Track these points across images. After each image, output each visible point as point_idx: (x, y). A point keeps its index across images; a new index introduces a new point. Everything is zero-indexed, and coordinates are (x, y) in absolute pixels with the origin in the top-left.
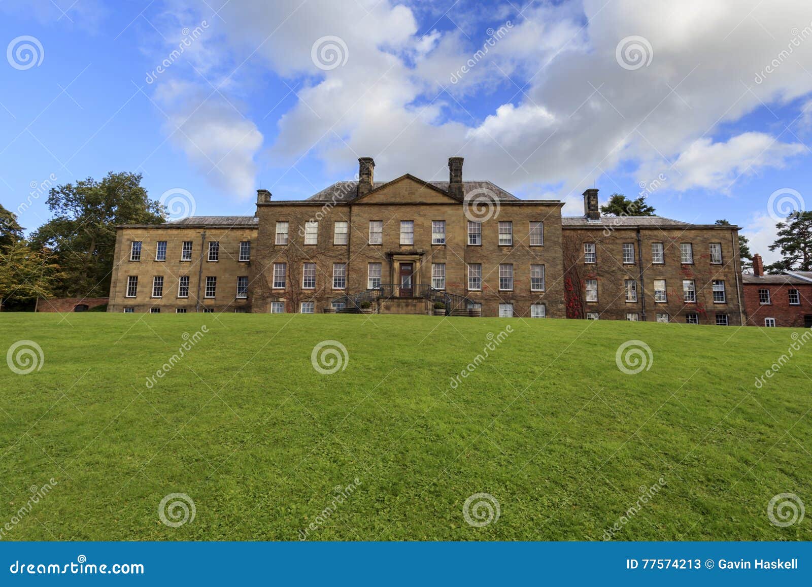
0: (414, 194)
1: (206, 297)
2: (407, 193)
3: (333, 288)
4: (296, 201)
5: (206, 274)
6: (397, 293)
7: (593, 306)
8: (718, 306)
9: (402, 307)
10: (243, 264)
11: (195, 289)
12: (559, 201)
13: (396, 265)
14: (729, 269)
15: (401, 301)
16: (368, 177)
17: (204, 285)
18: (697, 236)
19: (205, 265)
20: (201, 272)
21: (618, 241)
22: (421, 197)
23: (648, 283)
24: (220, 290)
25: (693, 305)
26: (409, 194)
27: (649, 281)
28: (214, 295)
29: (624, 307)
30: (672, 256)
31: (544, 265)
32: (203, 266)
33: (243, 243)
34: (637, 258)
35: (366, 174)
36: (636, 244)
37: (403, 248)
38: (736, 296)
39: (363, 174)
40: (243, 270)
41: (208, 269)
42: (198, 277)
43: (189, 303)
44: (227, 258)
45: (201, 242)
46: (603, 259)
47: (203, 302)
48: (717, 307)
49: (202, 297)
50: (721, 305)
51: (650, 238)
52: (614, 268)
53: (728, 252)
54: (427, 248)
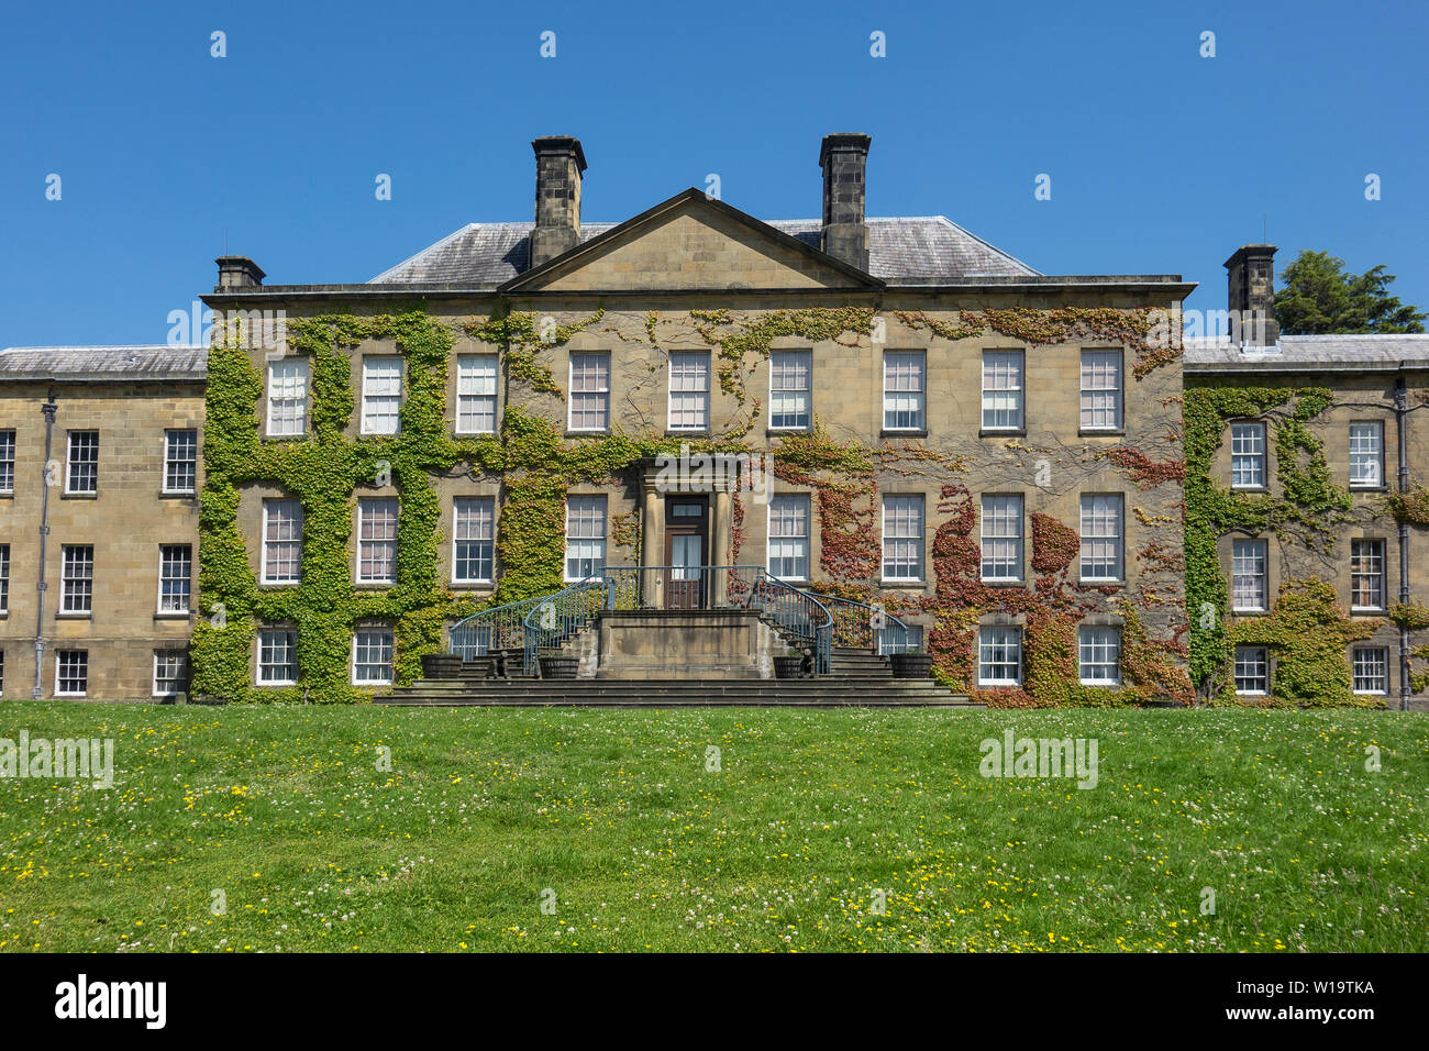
0: (713, 258)
1: (63, 612)
2: (690, 255)
3: (455, 581)
4: (333, 287)
5: (60, 536)
6: (657, 599)
9: (674, 646)
10: (174, 503)
11: (29, 588)
12: (1179, 278)
13: (656, 504)
15: (670, 622)
16: (565, 205)
17: (58, 570)
19: (57, 508)
20: (44, 531)
21: (1335, 415)
22: (733, 267)
24: (107, 587)
26: (695, 259)
28: (88, 607)
31: (1121, 495)
32: (50, 513)
33: (173, 434)
34: (1392, 468)
35: (558, 195)
36: (1391, 424)
39: (549, 194)
40: (176, 522)
41: (68, 521)
42: (37, 548)
43: (12, 634)
44: (124, 486)
45: (43, 431)
47: (54, 628)
49: (53, 613)
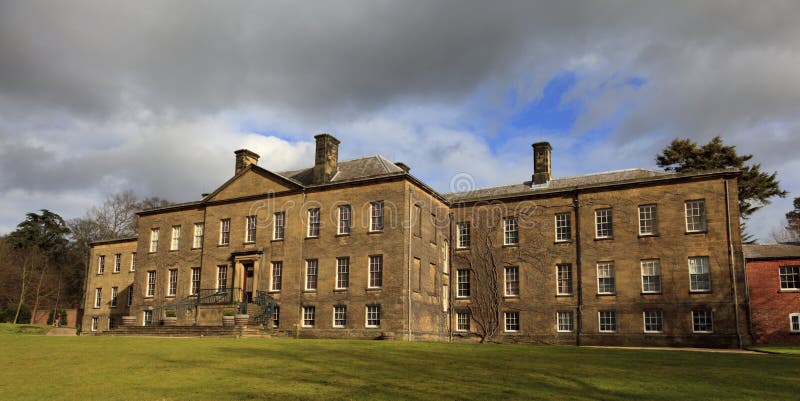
2: (253, 185)
3: (191, 294)
7: (512, 302)
8: (696, 296)
9: (216, 314)
13: (238, 266)
14: (718, 239)
18: (665, 192)
21: (548, 212)
23: (588, 268)
25: (655, 297)
27: (589, 265)
29: (553, 301)
30: (625, 225)
31: (382, 255)
34: (574, 232)
36: (573, 213)
37: (247, 247)
38: (729, 281)
46: (527, 238)
48: (694, 299)
50: (704, 295)
51: (592, 202)
52: (541, 250)
53: (717, 212)
54: (268, 245)
